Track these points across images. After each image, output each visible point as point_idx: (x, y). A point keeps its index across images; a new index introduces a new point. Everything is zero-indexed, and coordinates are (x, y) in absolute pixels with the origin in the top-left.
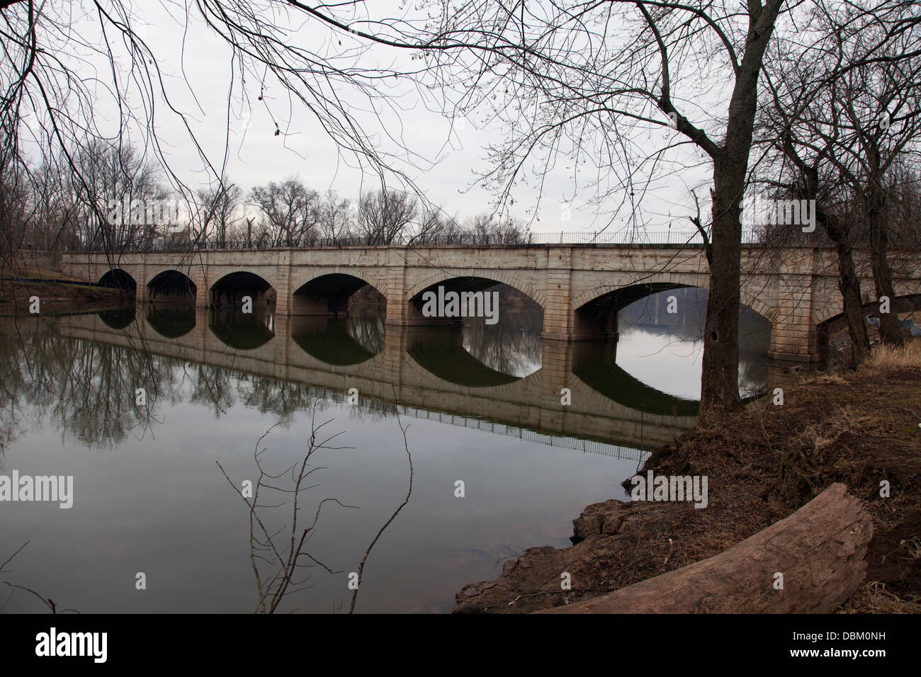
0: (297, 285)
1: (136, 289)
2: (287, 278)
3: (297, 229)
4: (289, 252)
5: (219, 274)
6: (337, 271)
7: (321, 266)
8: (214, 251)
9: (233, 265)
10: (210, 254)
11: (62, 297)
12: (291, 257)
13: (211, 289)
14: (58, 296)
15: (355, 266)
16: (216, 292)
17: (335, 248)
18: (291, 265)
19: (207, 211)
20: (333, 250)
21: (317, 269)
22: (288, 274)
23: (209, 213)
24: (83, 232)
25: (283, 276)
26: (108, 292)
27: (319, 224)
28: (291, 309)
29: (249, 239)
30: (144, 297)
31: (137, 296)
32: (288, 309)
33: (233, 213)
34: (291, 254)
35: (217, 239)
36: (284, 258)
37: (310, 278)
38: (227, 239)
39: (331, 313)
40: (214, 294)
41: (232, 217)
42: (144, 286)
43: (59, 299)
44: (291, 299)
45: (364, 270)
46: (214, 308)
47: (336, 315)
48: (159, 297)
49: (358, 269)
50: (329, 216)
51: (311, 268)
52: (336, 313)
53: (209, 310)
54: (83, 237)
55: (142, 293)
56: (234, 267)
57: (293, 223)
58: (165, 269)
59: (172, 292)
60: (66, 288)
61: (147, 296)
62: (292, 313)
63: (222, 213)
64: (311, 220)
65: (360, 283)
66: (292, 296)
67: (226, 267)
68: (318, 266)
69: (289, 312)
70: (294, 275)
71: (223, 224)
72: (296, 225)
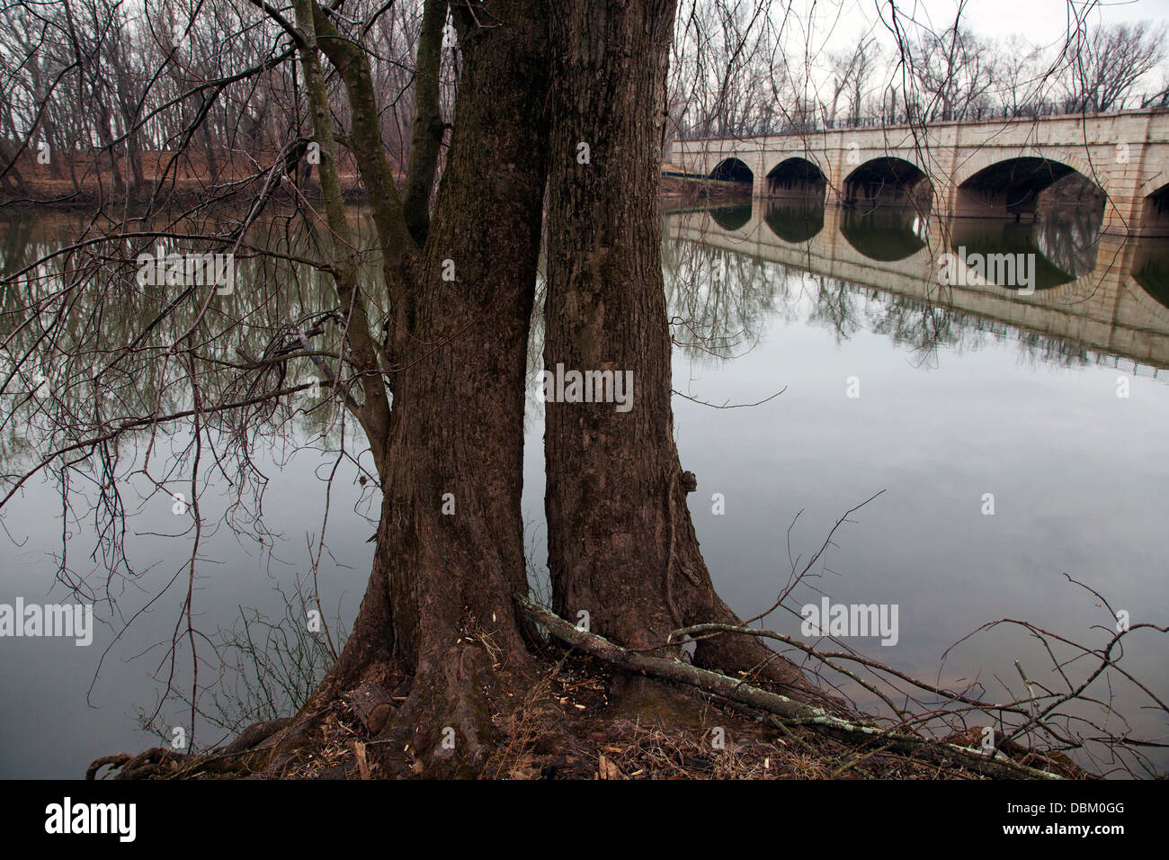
0: (964, 175)
1: (752, 181)
2: (950, 164)
3: (961, 95)
4: (955, 128)
5: (855, 160)
6: (1028, 153)
7: (1002, 147)
8: (851, 131)
9: (876, 149)
10: (845, 135)
11: (673, 192)
12: (958, 135)
13: (845, 181)
14: (669, 191)
15: (1057, 145)
16: (852, 183)
17: (1027, 119)
18: (957, 147)
19: (838, 78)
20: (1024, 122)
21: (997, 151)
22: (952, 159)
23: (839, 81)
24: (692, 115)
25: (945, 161)
26: (721, 186)
27: (993, 87)
28: (954, 209)
29: (893, 113)
30: (761, 192)
31: (754, 190)
32: (950, 209)
33: (871, 77)
34: (958, 131)
35: (849, 115)
36: (948, 136)
37: (984, 164)
38: (863, 114)
39: (1011, 215)
40: (848, 187)
41: (870, 85)
42: (762, 178)
43: (670, 194)
44: (955, 195)
45: (1072, 150)
46: (849, 205)
47: (1018, 218)
48: (780, 192)
49: (1062, 150)
50: (1010, 73)
51: (987, 150)
52: (1018, 216)
53: (841, 208)
54: (691, 121)
55: (759, 187)
56: (876, 151)
57: (954, 89)
58: (788, 156)
59: (795, 184)
60: (677, 181)
61: (765, 190)
62: (954, 214)
63: (856, 81)
64: (982, 82)
65: (1063, 171)
66: (955, 190)
67: (867, 151)
68: (998, 146)
69: (950, 213)
70: (961, 160)
71: (858, 95)
72: (958, 91)
